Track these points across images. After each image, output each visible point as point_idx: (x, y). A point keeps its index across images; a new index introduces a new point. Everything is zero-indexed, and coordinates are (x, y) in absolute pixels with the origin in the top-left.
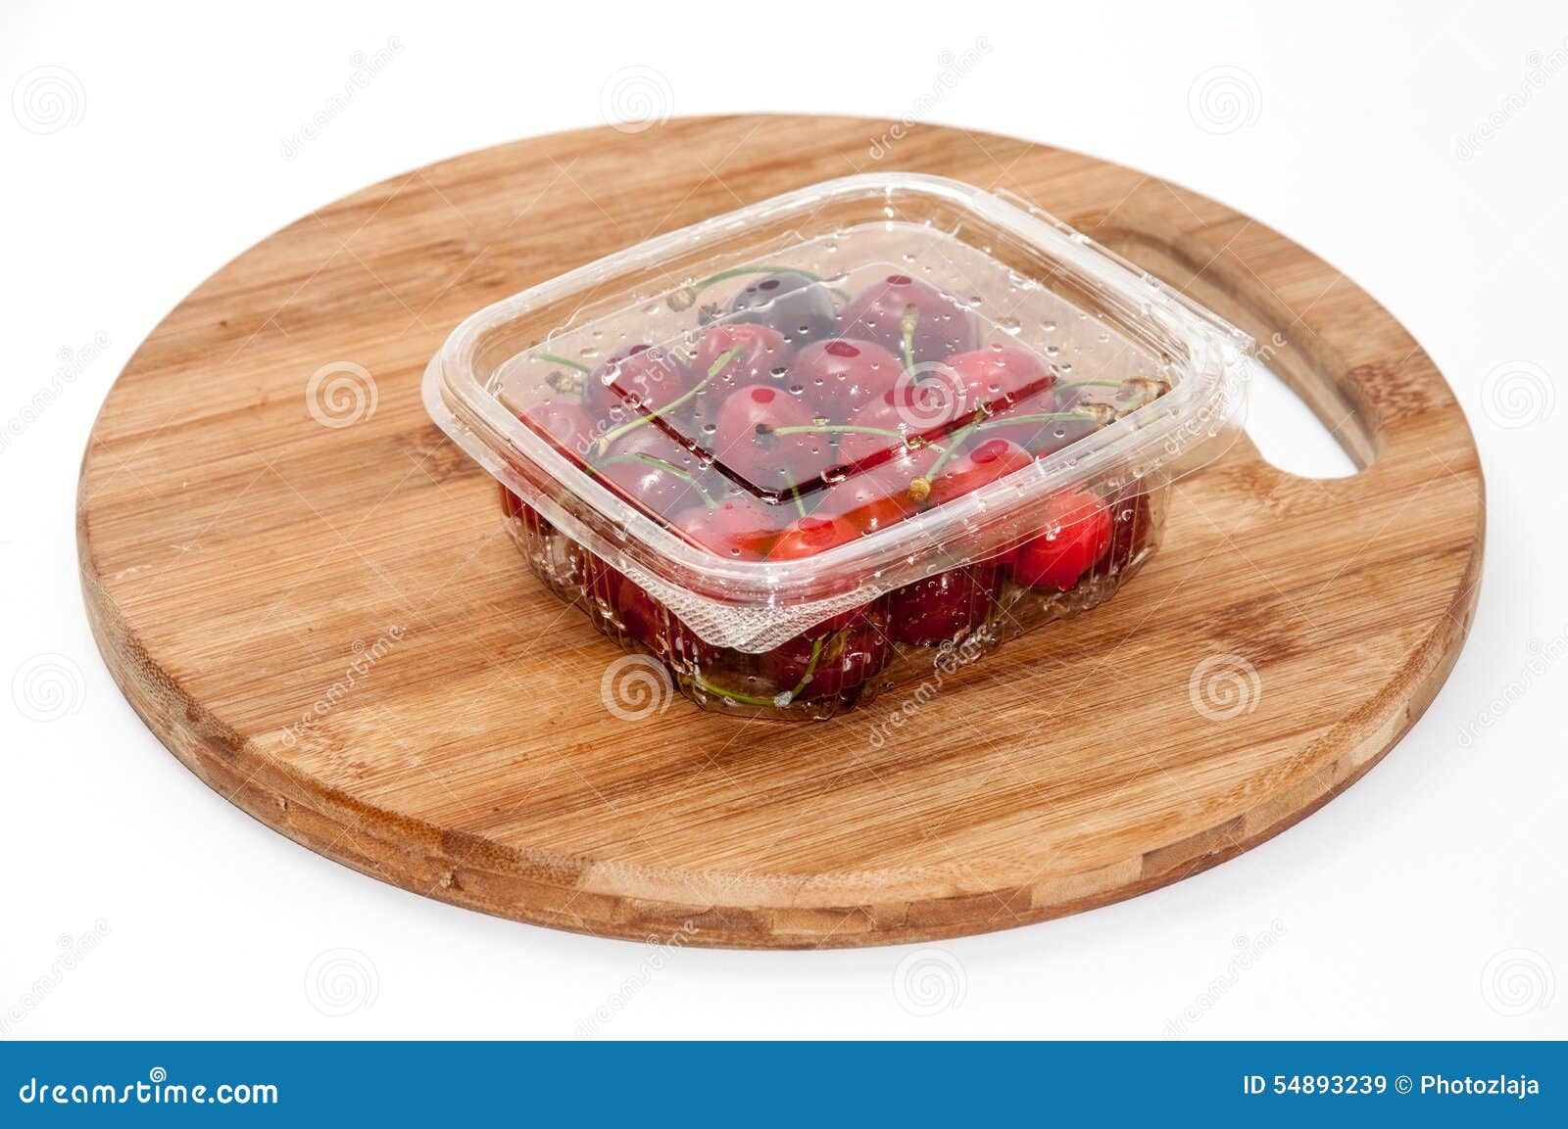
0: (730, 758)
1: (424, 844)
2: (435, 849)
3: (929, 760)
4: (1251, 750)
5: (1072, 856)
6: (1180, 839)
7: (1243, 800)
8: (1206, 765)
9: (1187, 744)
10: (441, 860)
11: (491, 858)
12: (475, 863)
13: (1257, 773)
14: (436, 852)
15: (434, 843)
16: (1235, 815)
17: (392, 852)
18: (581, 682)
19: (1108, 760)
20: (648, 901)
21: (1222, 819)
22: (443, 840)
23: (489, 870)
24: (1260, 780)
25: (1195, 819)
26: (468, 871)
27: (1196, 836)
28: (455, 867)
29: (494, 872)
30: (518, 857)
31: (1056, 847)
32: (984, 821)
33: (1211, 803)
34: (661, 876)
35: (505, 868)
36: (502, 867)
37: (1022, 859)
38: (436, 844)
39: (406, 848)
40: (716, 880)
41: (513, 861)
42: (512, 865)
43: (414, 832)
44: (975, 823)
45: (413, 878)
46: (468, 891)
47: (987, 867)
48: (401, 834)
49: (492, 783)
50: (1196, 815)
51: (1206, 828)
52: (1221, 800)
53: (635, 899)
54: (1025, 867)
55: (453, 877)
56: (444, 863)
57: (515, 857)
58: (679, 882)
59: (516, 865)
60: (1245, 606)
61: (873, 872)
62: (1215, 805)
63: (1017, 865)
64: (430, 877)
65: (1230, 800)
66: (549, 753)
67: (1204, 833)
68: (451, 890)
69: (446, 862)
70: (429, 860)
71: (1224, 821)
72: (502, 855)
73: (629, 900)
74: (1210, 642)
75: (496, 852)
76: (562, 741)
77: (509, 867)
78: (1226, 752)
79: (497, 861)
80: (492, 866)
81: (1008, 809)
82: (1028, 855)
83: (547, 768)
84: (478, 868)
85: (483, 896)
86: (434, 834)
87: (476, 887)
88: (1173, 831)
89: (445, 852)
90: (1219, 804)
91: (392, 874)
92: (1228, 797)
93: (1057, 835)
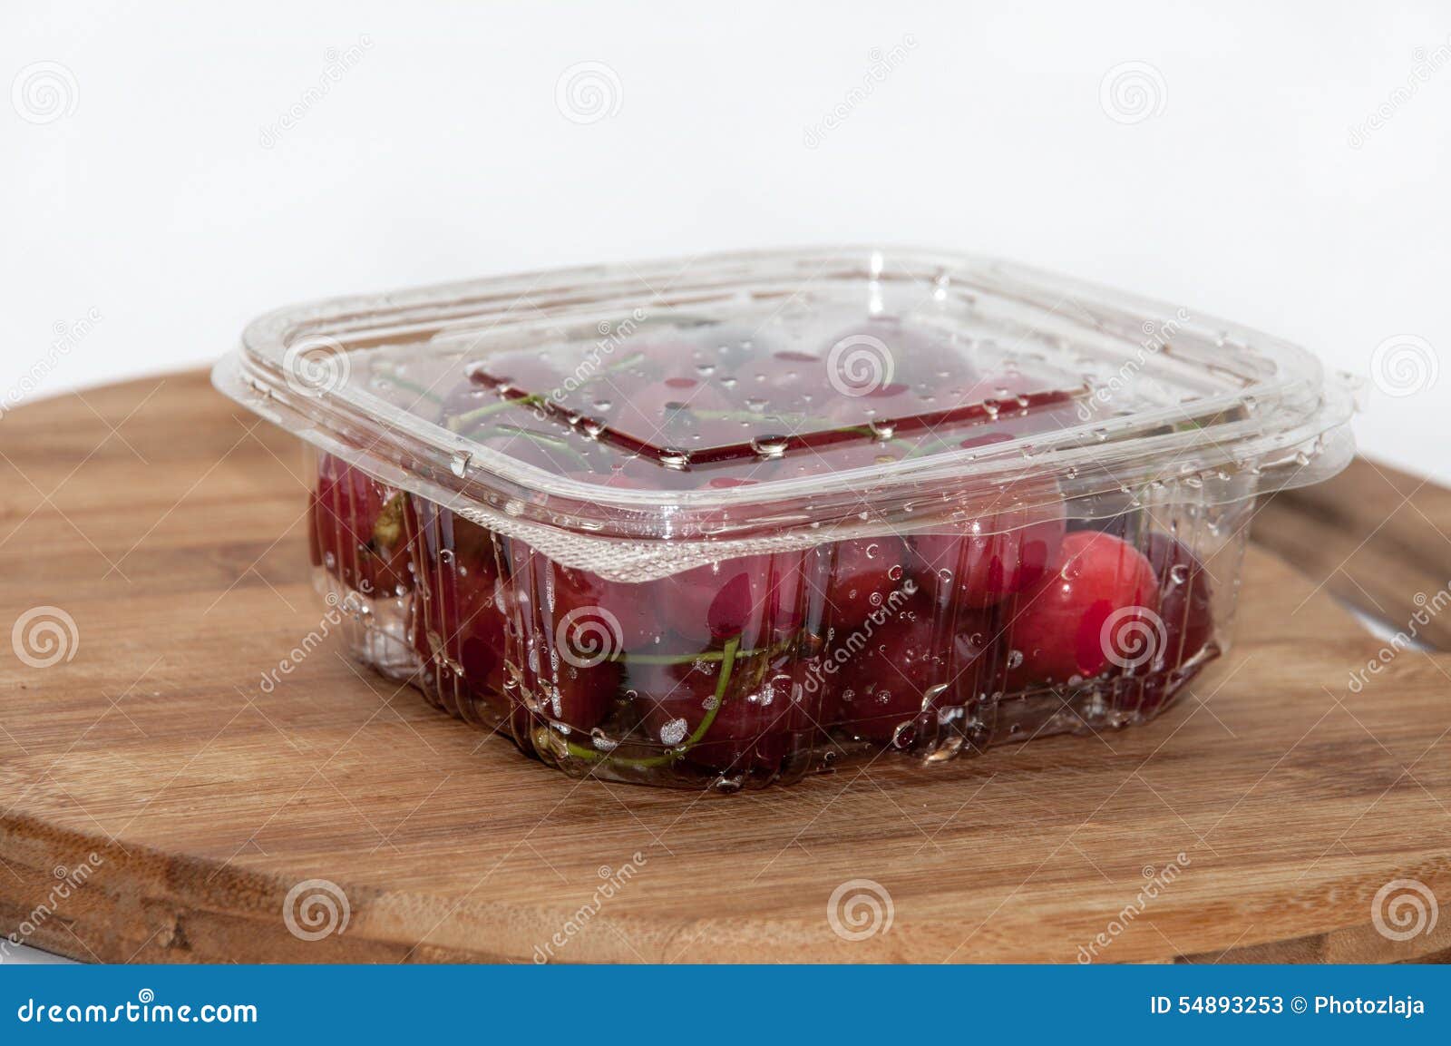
0: (594, 818)
1: (141, 879)
2: (156, 885)
3: (876, 836)
4: (1341, 859)
5: (1071, 936)
6: (1231, 945)
7: (1326, 910)
8: (1273, 868)
9: (1248, 849)
10: (162, 902)
11: (234, 891)
12: (212, 900)
13: (1348, 879)
14: (157, 889)
15: (155, 875)
16: (1312, 931)
17: (95, 899)
18: (396, 748)
19: (1133, 852)
20: (453, 951)
21: (1292, 932)
22: (168, 871)
23: (229, 912)
24: (1350, 888)
25: (1251, 919)
26: (201, 914)
27: (1255, 947)
28: (182, 911)
29: (236, 913)
30: (273, 888)
31: (1048, 920)
32: (949, 890)
33: (1279, 901)
34: (475, 911)
35: (253, 906)
36: (248, 904)
37: (999, 929)
38: (158, 878)
39: (114, 888)
40: (552, 920)
41: (264, 893)
42: (263, 899)
43: (129, 862)
44: (933, 892)
45: (121, 939)
46: (199, 950)
47: (947, 934)
48: (109, 868)
49: (248, 820)
50: (1253, 914)
51: (1268, 939)
52: (1292, 901)
53: (436, 947)
54: (1003, 941)
55: (178, 930)
56: (166, 907)
57: (268, 888)
58: (500, 922)
59: (268, 898)
60: (1344, 744)
61: (781, 923)
62: (1283, 906)
63: (989, 937)
64: (145, 932)
65: (1306, 905)
66: (336, 801)
67: (1265, 946)
68: (173, 951)
69: (170, 904)
70: (147, 903)
71: (1296, 935)
72: (250, 885)
73: (427, 949)
74: (1290, 770)
75: (242, 881)
76: (358, 792)
77: (259, 902)
78: (1303, 858)
79: (242, 895)
80: (235, 904)
81: (982, 883)
82: (1007, 924)
83: (330, 812)
84: (214, 909)
85: (219, 955)
86: (156, 862)
87: (210, 940)
88: (1220, 929)
89: (170, 887)
90: (1289, 907)
91: (92, 939)
92: (1303, 899)
93: (1050, 909)
